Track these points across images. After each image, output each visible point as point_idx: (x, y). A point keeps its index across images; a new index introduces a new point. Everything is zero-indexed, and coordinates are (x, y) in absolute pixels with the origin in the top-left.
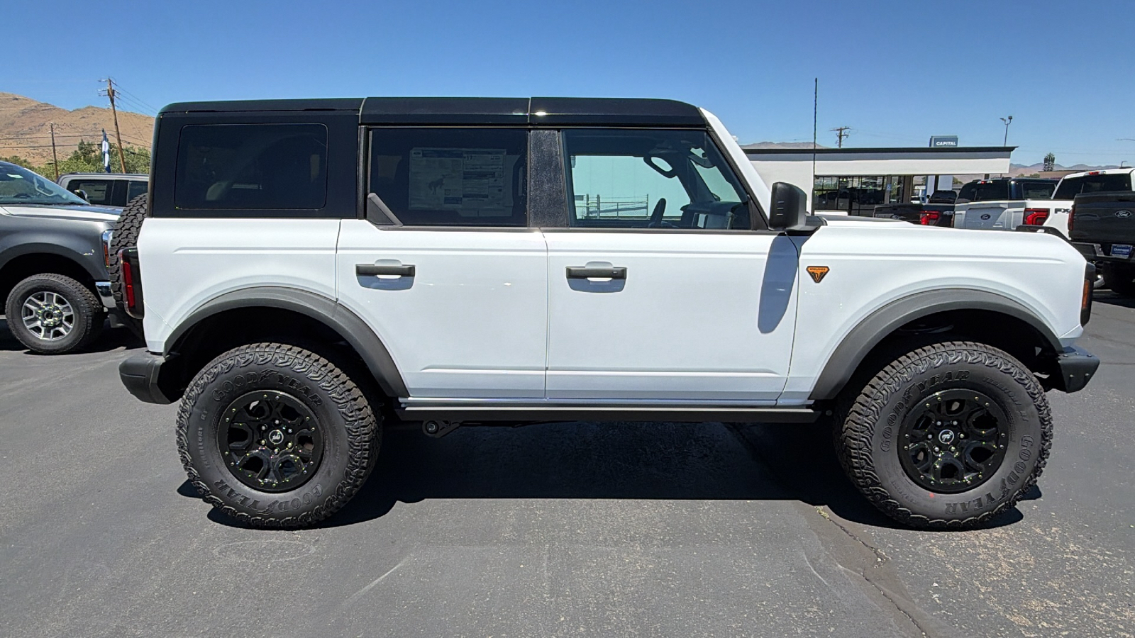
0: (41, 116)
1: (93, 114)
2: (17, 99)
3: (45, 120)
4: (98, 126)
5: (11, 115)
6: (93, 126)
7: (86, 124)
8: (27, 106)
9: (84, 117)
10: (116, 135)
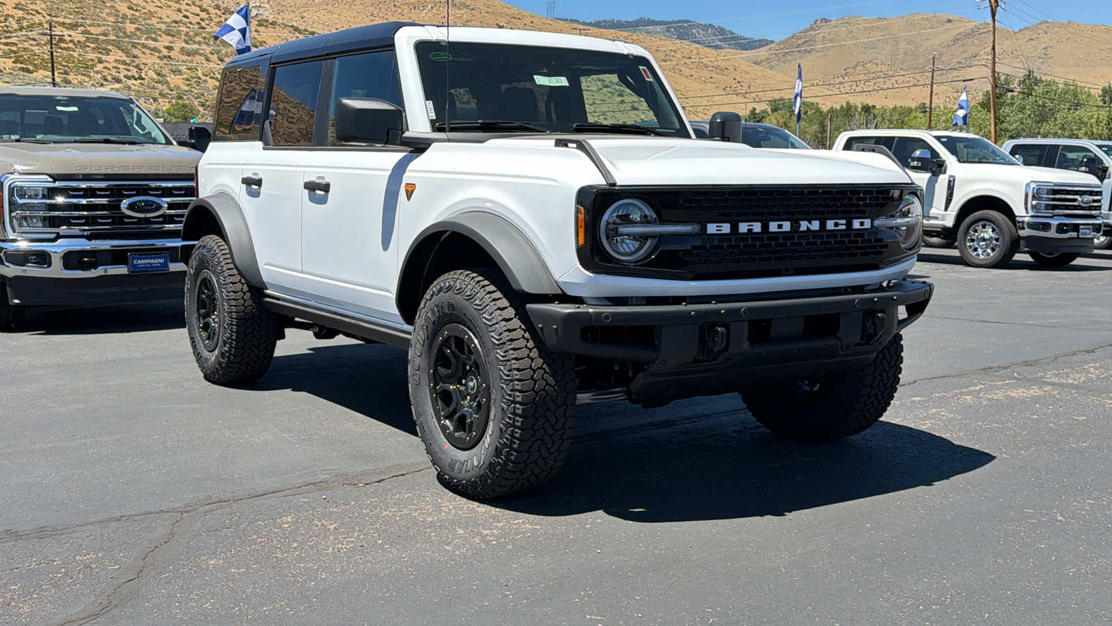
0: (976, 42)
1: (1046, 33)
2: (950, 21)
3: (979, 48)
4: (1050, 50)
5: (939, 45)
6: (1043, 51)
7: (1034, 49)
8: (962, 30)
9: (1032, 39)
10: (990, 65)
